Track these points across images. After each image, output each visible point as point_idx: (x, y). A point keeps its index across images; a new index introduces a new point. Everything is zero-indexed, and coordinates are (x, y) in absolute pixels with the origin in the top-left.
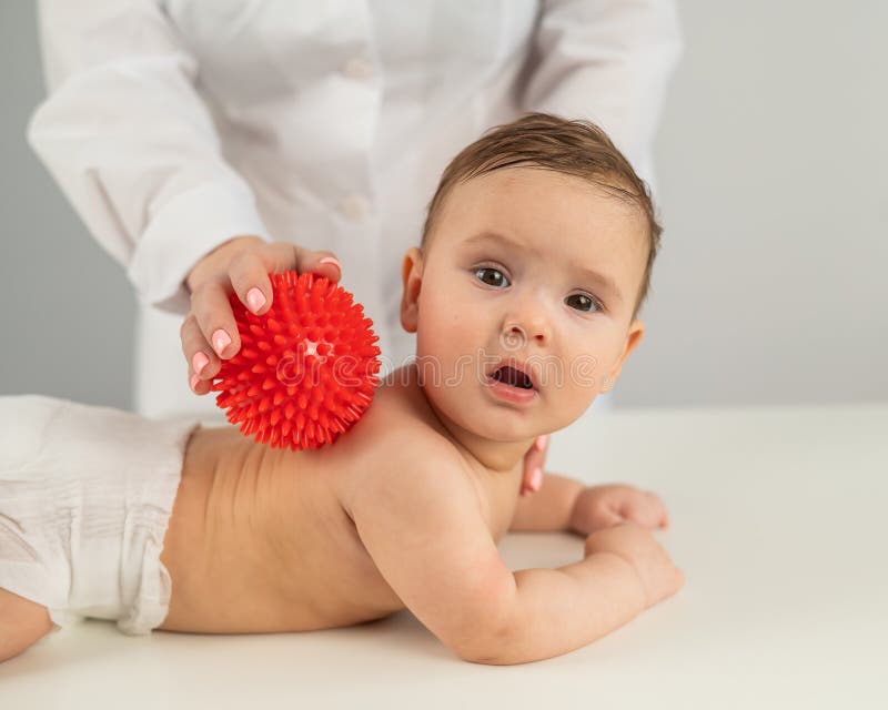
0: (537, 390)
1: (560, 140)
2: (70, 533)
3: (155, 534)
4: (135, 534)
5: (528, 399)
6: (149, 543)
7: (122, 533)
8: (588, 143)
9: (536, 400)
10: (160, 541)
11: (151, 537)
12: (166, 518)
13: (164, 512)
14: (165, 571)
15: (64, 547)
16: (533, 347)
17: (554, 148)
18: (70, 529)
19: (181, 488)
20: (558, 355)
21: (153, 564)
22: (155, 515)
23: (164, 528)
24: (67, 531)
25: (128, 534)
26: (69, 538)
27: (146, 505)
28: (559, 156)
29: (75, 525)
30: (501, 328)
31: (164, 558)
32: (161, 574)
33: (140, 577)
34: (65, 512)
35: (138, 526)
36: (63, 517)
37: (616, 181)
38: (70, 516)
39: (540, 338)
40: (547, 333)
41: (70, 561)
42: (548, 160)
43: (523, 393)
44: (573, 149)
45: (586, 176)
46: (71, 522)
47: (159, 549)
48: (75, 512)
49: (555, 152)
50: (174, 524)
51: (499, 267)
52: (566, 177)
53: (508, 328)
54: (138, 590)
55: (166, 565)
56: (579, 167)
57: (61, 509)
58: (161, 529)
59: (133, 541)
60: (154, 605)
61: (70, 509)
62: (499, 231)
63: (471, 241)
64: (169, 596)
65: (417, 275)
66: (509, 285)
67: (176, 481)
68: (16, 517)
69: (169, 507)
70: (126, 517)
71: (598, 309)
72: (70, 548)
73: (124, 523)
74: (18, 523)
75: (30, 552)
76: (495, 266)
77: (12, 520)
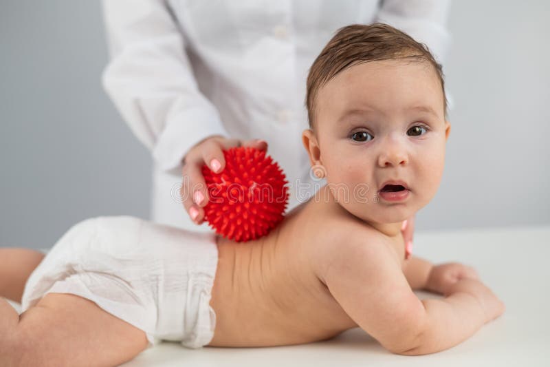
0: (409, 190)
2: (158, 289)
3: (205, 289)
4: (194, 289)
5: (406, 196)
6: (203, 295)
7: (187, 290)
8: (386, 36)
9: (410, 196)
10: (209, 292)
11: (203, 291)
12: (212, 280)
13: (209, 276)
14: (212, 310)
15: (154, 298)
16: (401, 169)
17: (366, 47)
18: (157, 287)
19: (219, 265)
20: (416, 167)
21: (205, 306)
22: (205, 278)
23: (211, 285)
24: (156, 288)
26: (157, 292)
27: (200, 273)
29: (161, 284)
30: (377, 164)
31: (214, 303)
32: (210, 312)
33: (197, 315)
34: (154, 278)
35: (195, 285)
36: (153, 281)
37: (408, 52)
38: (157, 280)
39: (402, 163)
40: (406, 158)
41: (157, 306)
42: (366, 56)
43: (402, 194)
44: (379, 44)
45: (392, 57)
46: (157, 284)
47: (208, 298)
48: (159, 278)
49: (368, 50)
50: (216, 284)
51: (364, 130)
52: (380, 62)
53: (382, 161)
54: (195, 323)
55: (213, 307)
57: (153, 275)
58: (209, 286)
59: (193, 294)
60: (206, 331)
61: (157, 276)
62: (354, 107)
63: (342, 119)
64: (214, 326)
65: (314, 145)
66: (372, 138)
67: (216, 260)
68: (128, 279)
69: (213, 272)
70: (188, 280)
71: (427, 130)
72: (158, 297)
73: (187, 283)
74: (129, 283)
75: (136, 300)
76: (361, 130)
77: (125, 281)
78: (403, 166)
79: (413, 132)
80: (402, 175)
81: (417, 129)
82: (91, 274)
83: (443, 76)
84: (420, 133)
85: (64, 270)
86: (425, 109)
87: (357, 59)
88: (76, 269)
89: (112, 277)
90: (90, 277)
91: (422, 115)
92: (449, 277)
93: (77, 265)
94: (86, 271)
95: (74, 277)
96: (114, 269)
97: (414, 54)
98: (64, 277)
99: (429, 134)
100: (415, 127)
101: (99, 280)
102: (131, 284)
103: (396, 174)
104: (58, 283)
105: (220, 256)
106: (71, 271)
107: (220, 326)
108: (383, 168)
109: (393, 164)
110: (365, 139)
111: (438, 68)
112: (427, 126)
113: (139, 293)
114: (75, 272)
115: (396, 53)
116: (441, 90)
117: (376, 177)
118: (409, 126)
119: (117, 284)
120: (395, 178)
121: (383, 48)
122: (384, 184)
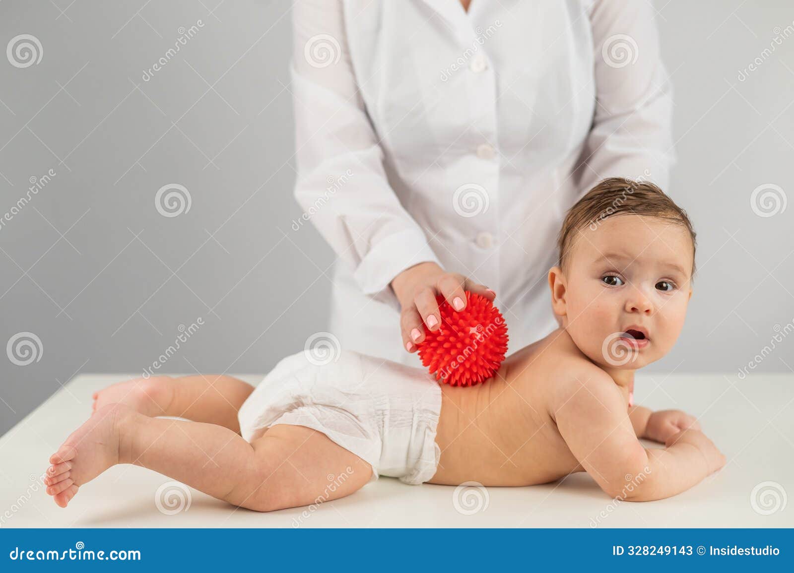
0: (649, 339)
1: (635, 196)
2: (383, 424)
3: (431, 426)
4: (419, 426)
5: (645, 345)
6: (428, 431)
7: (412, 425)
8: (651, 195)
9: (649, 344)
10: (434, 429)
11: (429, 428)
12: (438, 417)
13: (434, 413)
14: (437, 446)
15: (379, 432)
16: (645, 317)
18: (383, 421)
19: (443, 403)
20: (659, 320)
21: (430, 443)
22: (430, 415)
23: (437, 422)
24: (382, 423)
25: (415, 426)
26: (383, 427)
27: (426, 410)
28: (638, 205)
29: (387, 419)
30: (624, 309)
31: (437, 440)
32: (436, 448)
33: (421, 451)
34: (380, 412)
35: (421, 421)
36: (378, 415)
37: (670, 214)
38: (383, 414)
39: (647, 311)
40: (651, 308)
41: (382, 441)
43: (642, 342)
44: (644, 201)
45: (656, 215)
46: (383, 418)
47: (434, 434)
48: (386, 412)
49: (634, 204)
53: (629, 306)
54: (419, 458)
55: (438, 444)
56: (650, 210)
57: (378, 410)
58: (435, 422)
59: (418, 430)
60: (429, 467)
61: (383, 410)
62: (612, 252)
63: (599, 260)
64: (438, 460)
65: (560, 283)
66: (623, 283)
67: (441, 398)
68: (356, 413)
69: (438, 412)
70: (413, 416)
71: (674, 287)
72: (383, 432)
73: (412, 419)
74: (356, 417)
75: (364, 433)
76: (614, 274)
77: (353, 415)
78: (648, 315)
79: (660, 286)
80: (645, 323)
81: (664, 285)
82: (320, 407)
83: (695, 245)
84: (666, 289)
85: (292, 401)
86: (677, 268)
87: (623, 210)
88: (304, 401)
89: (340, 410)
90: (319, 410)
91: (673, 273)
92: (668, 424)
93: (306, 397)
94: (315, 404)
95: (301, 409)
96: (343, 402)
97: (675, 217)
98: (291, 408)
99: (676, 292)
100: (663, 282)
101: (328, 413)
102: (360, 417)
103: (641, 321)
104: (287, 414)
106: (298, 403)
107: (444, 461)
108: (628, 313)
109: (639, 311)
110: (615, 283)
111: (693, 235)
112: (675, 284)
113: (366, 426)
114: (303, 405)
115: (659, 213)
116: (692, 257)
117: (620, 320)
118: (658, 280)
119: (346, 418)
120: (639, 324)
121: (649, 205)
122: (628, 328)
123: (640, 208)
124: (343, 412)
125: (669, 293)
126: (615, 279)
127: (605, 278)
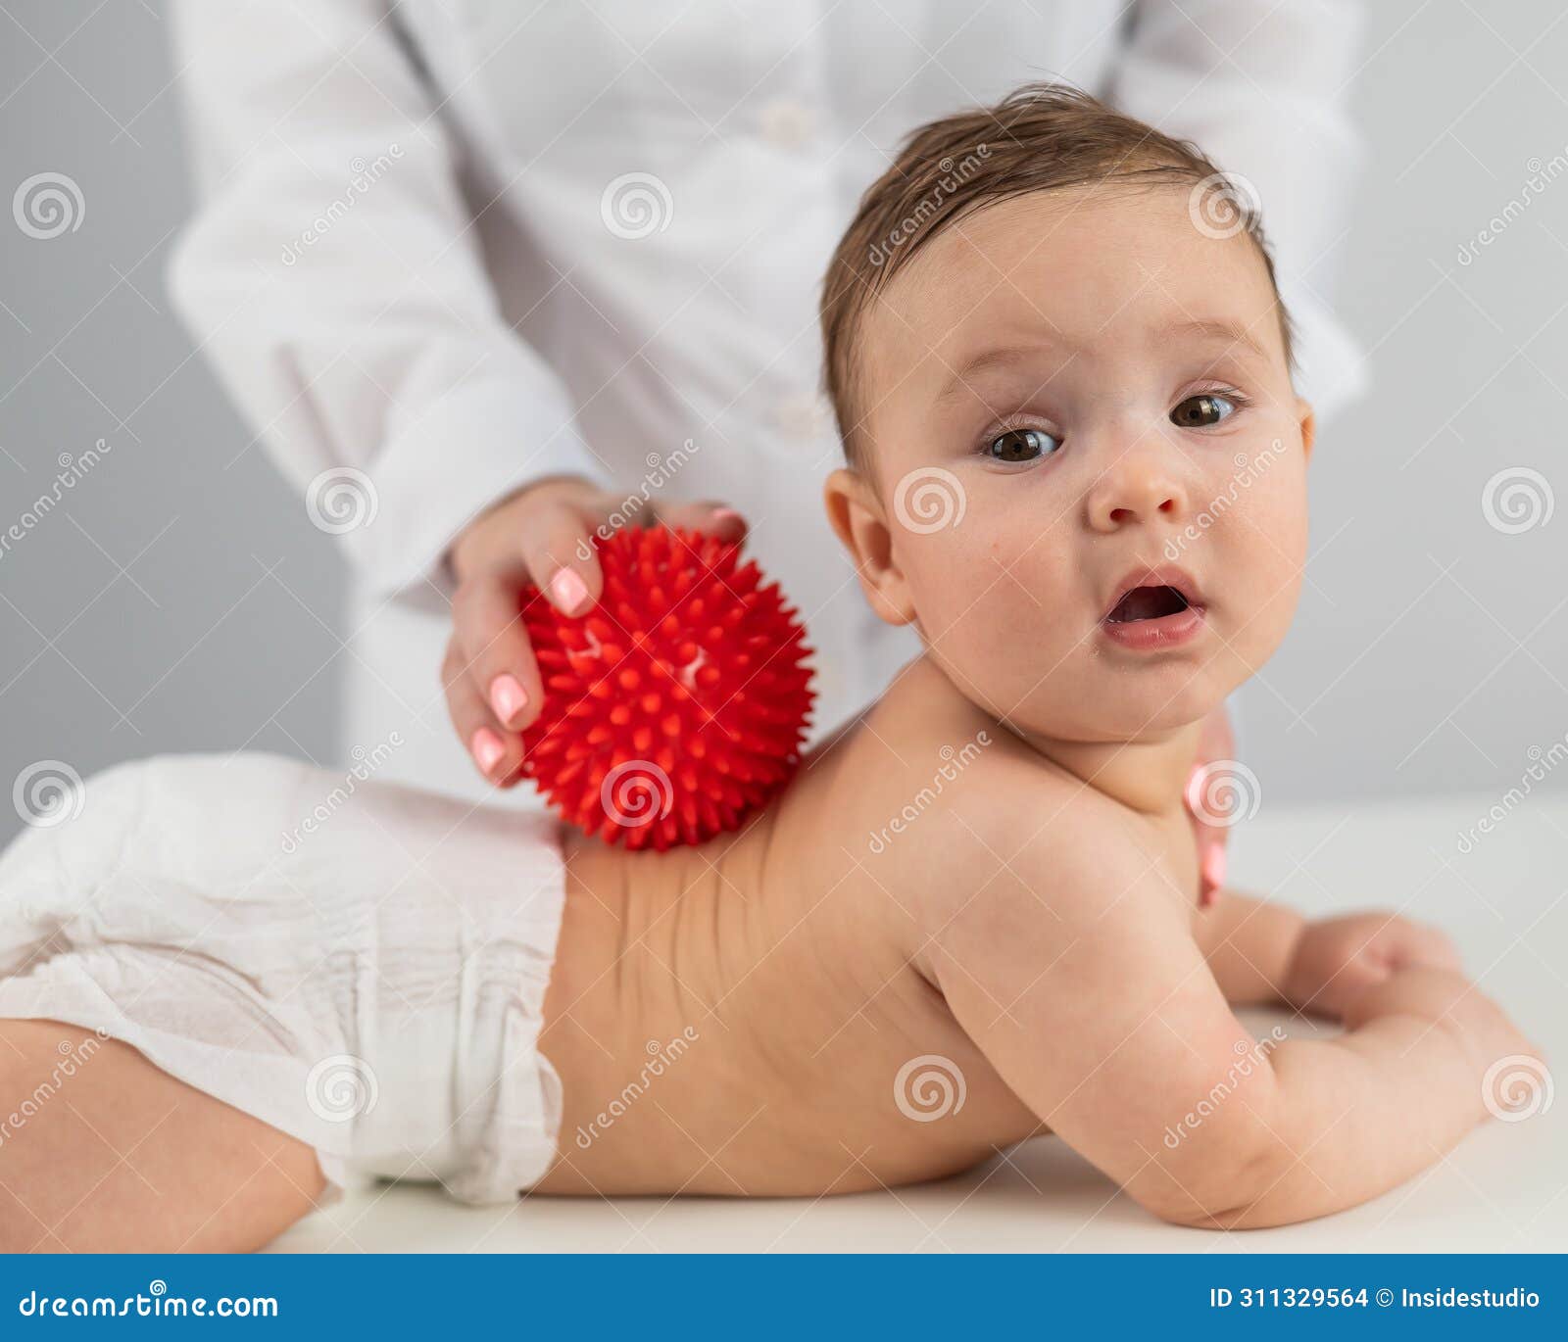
2: (356, 1000)
3: (523, 997)
4: (482, 998)
5: (1195, 629)
6: (513, 1016)
7: (458, 999)
9: (1207, 621)
10: (535, 1007)
11: (516, 1003)
12: (545, 967)
13: (534, 953)
14: (549, 1068)
15: (342, 1028)
16: (1165, 531)
18: (355, 991)
19: (569, 916)
20: (1220, 533)
22: (521, 960)
23: (541, 984)
24: (348, 997)
25: (468, 1001)
26: (355, 1010)
27: (504, 944)
29: (367, 985)
31: (551, 1043)
32: (542, 1074)
33: (496, 1088)
34: (344, 960)
35: (486, 984)
36: (338, 971)
38: (354, 966)
39: (1167, 506)
43: (1180, 623)
46: (355, 980)
47: (536, 1025)
48: (364, 960)
50: (560, 978)
53: (1100, 509)
54: (492, 1110)
55: (551, 1060)
57: (338, 953)
58: (536, 984)
59: (479, 1013)
61: (353, 954)
64: (557, 1120)
65: (869, 518)
66: (1058, 441)
67: (557, 901)
68: (251, 969)
69: (548, 943)
70: (462, 967)
71: (1238, 404)
72: (356, 1028)
73: (459, 978)
74: (254, 982)
77: (243, 976)
78: (1172, 521)
79: (1189, 413)
81: (1205, 407)
82: (124, 953)
84: (1214, 417)
85: (30, 937)
86: (1220, 330)
87: (976, 196)
88: (71, 933)
89: (194, 960)
90: (119, 961)
93: (76, 920)
94: (107, 942)
95: (62, 961)
96: (204, 933)
97: (1162, 163)
98: (29, 961)
99: (1248, 417)
100: (1194, 399)
101: (150, 970)
102: (264, 983)
103: (1153, 547)
105: (571, 887)
106: (52, 942)
107: (575, 1112)
108: (1102, 531)
109: (1139, 514)
112: (1237, 393)
113: (288, 1011)
114: (68, 947)
115: (1102, 165)
118: (1175, 394)
119: (214, 985)
120: (1153, 564)
121: (1062, 147)
122: (1121, 586)
123: (1032, 169)
124: (207, 964)
125: (1227, 428)
126: (1031, 441)
127: (996, 442)
